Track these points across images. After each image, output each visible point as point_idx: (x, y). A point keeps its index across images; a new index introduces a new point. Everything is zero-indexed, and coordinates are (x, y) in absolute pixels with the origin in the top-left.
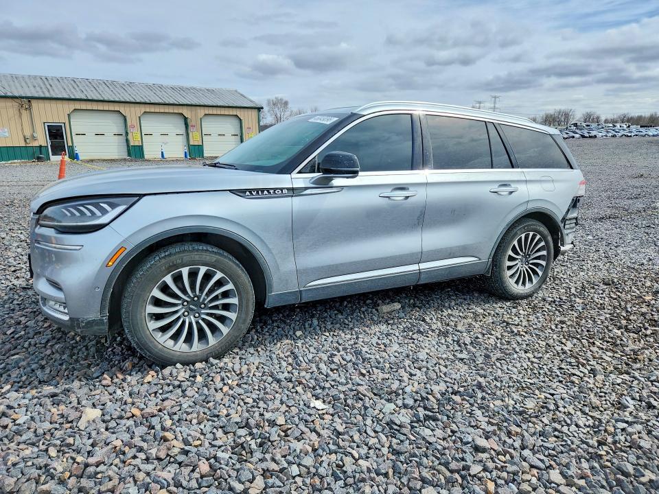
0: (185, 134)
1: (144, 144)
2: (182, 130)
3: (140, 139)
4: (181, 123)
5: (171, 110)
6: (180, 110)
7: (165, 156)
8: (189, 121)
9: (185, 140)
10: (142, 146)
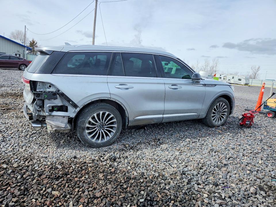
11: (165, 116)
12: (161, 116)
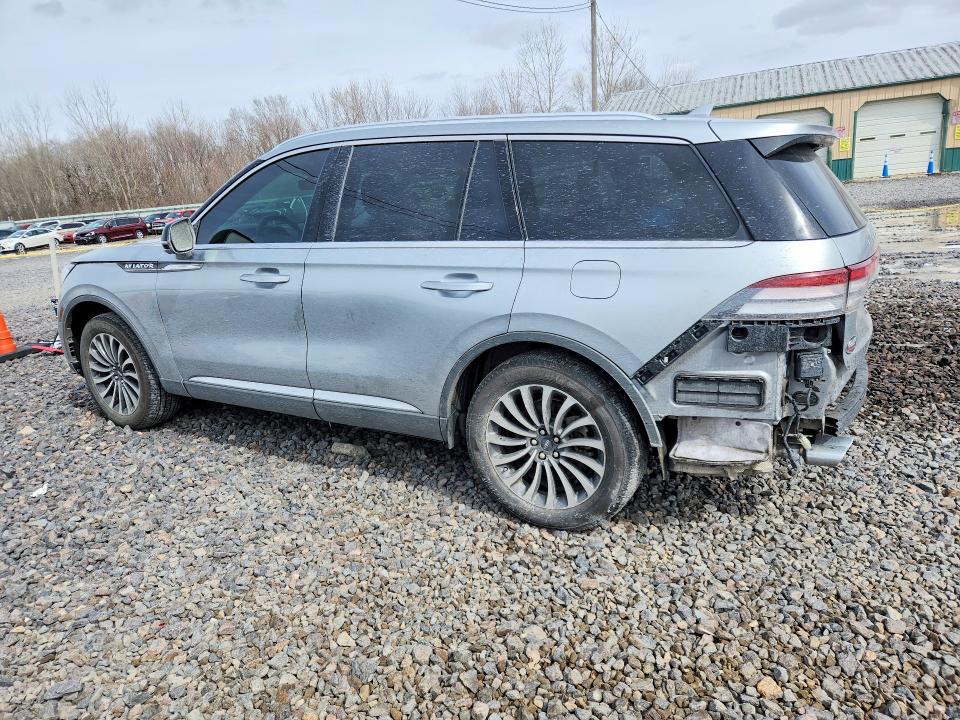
0: (939, 131)
1: (856, 155)
2: (935, 124)
3: (850, 149)
4: (936, 109)
5: (917, 90)
6: (936, 88)
7: (889, 173)
8: (951, 105)
9: (938, 141)
10: (851, 160)
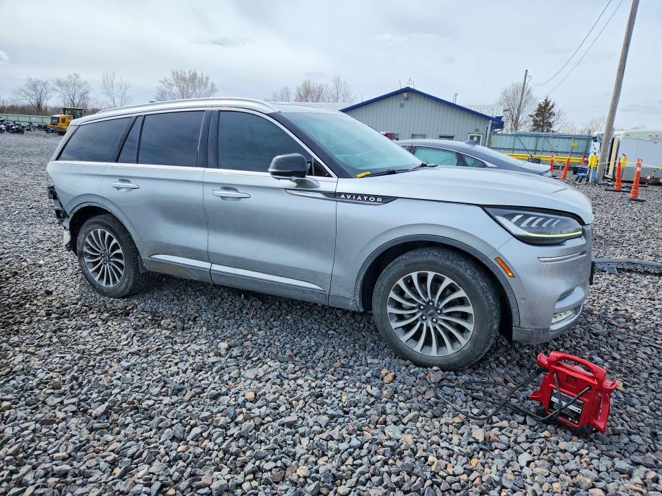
11: (216, 267)
12: (206, 265)
